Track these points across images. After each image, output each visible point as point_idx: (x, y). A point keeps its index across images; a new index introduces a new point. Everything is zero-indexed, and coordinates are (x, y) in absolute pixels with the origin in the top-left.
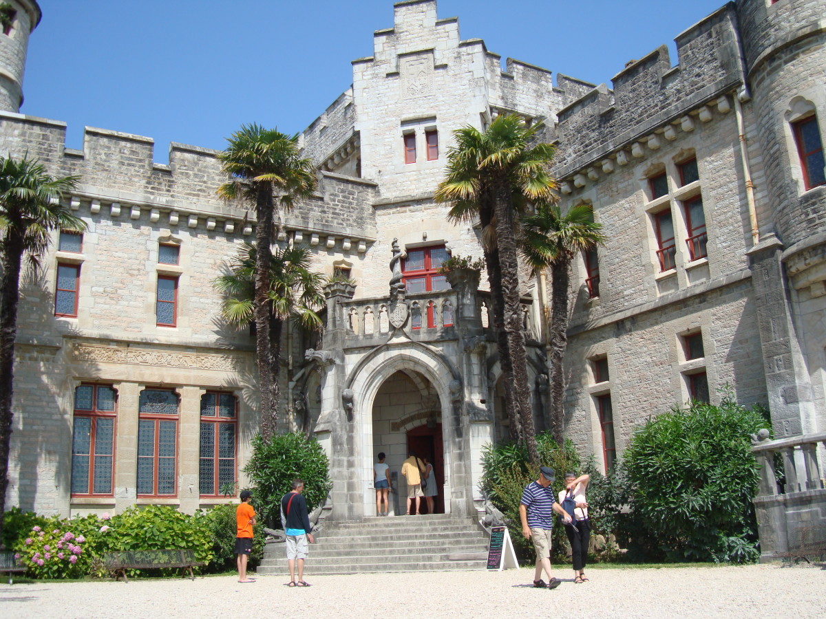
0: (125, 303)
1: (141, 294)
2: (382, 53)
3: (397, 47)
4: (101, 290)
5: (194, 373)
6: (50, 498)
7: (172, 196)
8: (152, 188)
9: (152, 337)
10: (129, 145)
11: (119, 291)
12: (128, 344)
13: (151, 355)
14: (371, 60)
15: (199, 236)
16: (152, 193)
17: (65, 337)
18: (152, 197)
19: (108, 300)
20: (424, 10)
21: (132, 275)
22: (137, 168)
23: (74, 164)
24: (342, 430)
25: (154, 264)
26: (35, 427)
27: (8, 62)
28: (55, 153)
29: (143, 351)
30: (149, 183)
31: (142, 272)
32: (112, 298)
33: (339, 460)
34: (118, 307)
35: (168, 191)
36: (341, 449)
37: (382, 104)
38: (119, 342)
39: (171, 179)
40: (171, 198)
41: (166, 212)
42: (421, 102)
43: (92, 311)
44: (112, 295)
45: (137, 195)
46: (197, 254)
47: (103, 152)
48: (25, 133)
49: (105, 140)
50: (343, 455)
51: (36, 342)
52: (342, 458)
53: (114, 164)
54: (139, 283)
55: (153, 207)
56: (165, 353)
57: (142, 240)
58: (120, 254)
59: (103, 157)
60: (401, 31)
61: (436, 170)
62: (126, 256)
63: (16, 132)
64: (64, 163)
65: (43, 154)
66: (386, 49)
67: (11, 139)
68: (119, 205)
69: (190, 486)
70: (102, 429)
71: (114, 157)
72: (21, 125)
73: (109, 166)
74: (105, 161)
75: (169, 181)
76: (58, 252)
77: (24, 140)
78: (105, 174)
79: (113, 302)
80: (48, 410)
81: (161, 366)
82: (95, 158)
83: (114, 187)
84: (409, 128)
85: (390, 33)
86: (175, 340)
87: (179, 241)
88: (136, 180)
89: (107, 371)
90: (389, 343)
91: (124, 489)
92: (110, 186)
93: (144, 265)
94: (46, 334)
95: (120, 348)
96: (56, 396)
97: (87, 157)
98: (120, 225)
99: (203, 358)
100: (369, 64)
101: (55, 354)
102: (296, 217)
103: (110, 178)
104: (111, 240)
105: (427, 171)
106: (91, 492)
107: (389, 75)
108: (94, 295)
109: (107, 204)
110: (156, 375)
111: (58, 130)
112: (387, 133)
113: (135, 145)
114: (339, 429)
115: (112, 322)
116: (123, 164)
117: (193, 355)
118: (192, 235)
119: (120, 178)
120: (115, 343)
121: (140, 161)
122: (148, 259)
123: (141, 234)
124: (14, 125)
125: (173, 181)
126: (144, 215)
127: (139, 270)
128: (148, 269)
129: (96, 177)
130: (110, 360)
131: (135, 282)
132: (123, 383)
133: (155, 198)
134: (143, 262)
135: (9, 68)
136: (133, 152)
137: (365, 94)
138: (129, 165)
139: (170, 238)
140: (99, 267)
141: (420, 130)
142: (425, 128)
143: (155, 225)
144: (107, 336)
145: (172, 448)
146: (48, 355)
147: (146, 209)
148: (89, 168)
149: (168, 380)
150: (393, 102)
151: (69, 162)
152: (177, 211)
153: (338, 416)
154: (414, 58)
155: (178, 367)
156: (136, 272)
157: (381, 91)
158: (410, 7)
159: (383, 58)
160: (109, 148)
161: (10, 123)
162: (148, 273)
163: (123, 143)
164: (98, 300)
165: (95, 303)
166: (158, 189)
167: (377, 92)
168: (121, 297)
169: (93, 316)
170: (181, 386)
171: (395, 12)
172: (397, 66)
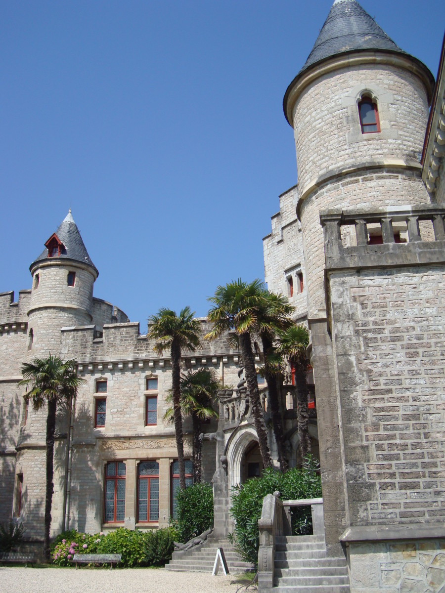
0: (128, 416)
1: (136, 409)
2: (275, 229)
3: (282, 223)
4: (116, 410)
5: (165, 450)
6: (92, 524)
7: (148, 352)
8: (138, 350)
9: (142, 433)
10: (125, 329)
11: (125, 410)
12: (129, 438)
13: (142, 443)
14: (270, 235)
15: (167, 371)
16: (138, 353)
17: (97, 438)
18: (138, 355)
19: (119, 415)
20: (293, 194)
21: (131, 400)
22: (129, 341)
23: (98, 347)
24: (221, 481)
25: (143, 392)
26: (85, 487)
27: (72, 300)
28: (89, 343)
29: (138, 441)
30: (136, 348)
31: (136, 397)
32: (121, 414)
33: (219, 500)
34: (125, 418)
35: (146, 350)
36: (221, 493)
37: (276, 262)
38: (125, 438)
39: (148, 343)
40: (147, 354)
41: (146, 362)
42: (293, 256)
43: (111, 422)
44: (121, 413)
45: (129, 356)
46: (166, 382)
47: (112, 337)
48: (75, 336)
49: (113, 330)
50: (222, 497)
51: (84, 444)
52: (222, 499)
53: (118, 342)
54: (135, 403)
55: (150, 360)
56: (149, 441)
57: (136, 379)
58: (125, 389)
59: (112, 339)
60: (283, 212)
61: (302, 299)
62: (128, 389)
63: (71, 337)
64: (93, 347)
65: (83, 345)
66: (277, 226)
67: (68, 341)
68: (122, 363)
69: (164, 516)
70: (120, 486)
71: (117, 338)
72: (73, 333)
73: (115, 344)
74: (113, 341)
75: (147, 344)
76: (95, 394)
77: (74, 340)
78: (113, 348)
79: (122, 416)
80: (90, 477)
81: (147, 448)
82: (108, 341)
83: (118, 354)
84: (288, 274)
85: (278, 215)
86: (154, 433)
87: (156, 376)
88: (129, 347)
89: (120, 454)
90: (240, 425)
91: (128, 518)
92: (116, 354)
93: (137, 393)
94: (90, 437)
95: (125, 441)
96: (95, 472)
97: (104, 341)
98: (125, 373)
99: (170, 441)
100: (270, 238)
101: (93, 448)
102: (222, 348)
103: (116, 350)
104: (120, 382)
105: (298, 301)
106: (115, 520)
107: (279, 242)
108: (112, 414)
109: (115, 364)
110: (144, 454)
111: (90, 331)
112: (279, 280)
113: (128, 329)
114: (219, 481)
115: (121, 427)
116: (122, 340)
117: (164, 440)
118: (163, 371)
119: (121, 349)
120: (123, 439)
121: (131, 336)
122: (140, 389)
123: (136, 376)
124: (69, 333)
125: (148, 344)
126: (134, 366)
127: (135, 396)
128: (140, 394)
129: (108, 351)
130: (121, 448)
131: (133, 403)
132: (128, 460)
133: (139, 355)
134: (137, 391)
135: (73, 303)
136: (127, 333)
137: (269, 258)
138: (125, 340)
139: (151, 375)
140: (114, 398)
141: (293, 274)
142: (296, 272)
143: (143, 370)
144: (118, 435)
145: (157, 494)
146: (90, 449)
147: (135, 363)
148: (105, 347)
149: (151, 456)
150: (281, 259)
151: (96, 346)
152: (152, 360)
153: (219, 473)
154: (289, 227)
155: (157, 448)
156: (133, 398)
157: (276, 254)
158: (286, 195)
159: (276, 232)
160: (115, 334)
161: (67, 333)
162: (139, 397)
163: (122, 329)
164: (114, 416)
165: (113, 417)
166: (141, 350)
167: (274, 255)
168: (126, 413)
169: (111, 425)
170: (159, 458)
171: (280, 200)
172: (282, 236)
